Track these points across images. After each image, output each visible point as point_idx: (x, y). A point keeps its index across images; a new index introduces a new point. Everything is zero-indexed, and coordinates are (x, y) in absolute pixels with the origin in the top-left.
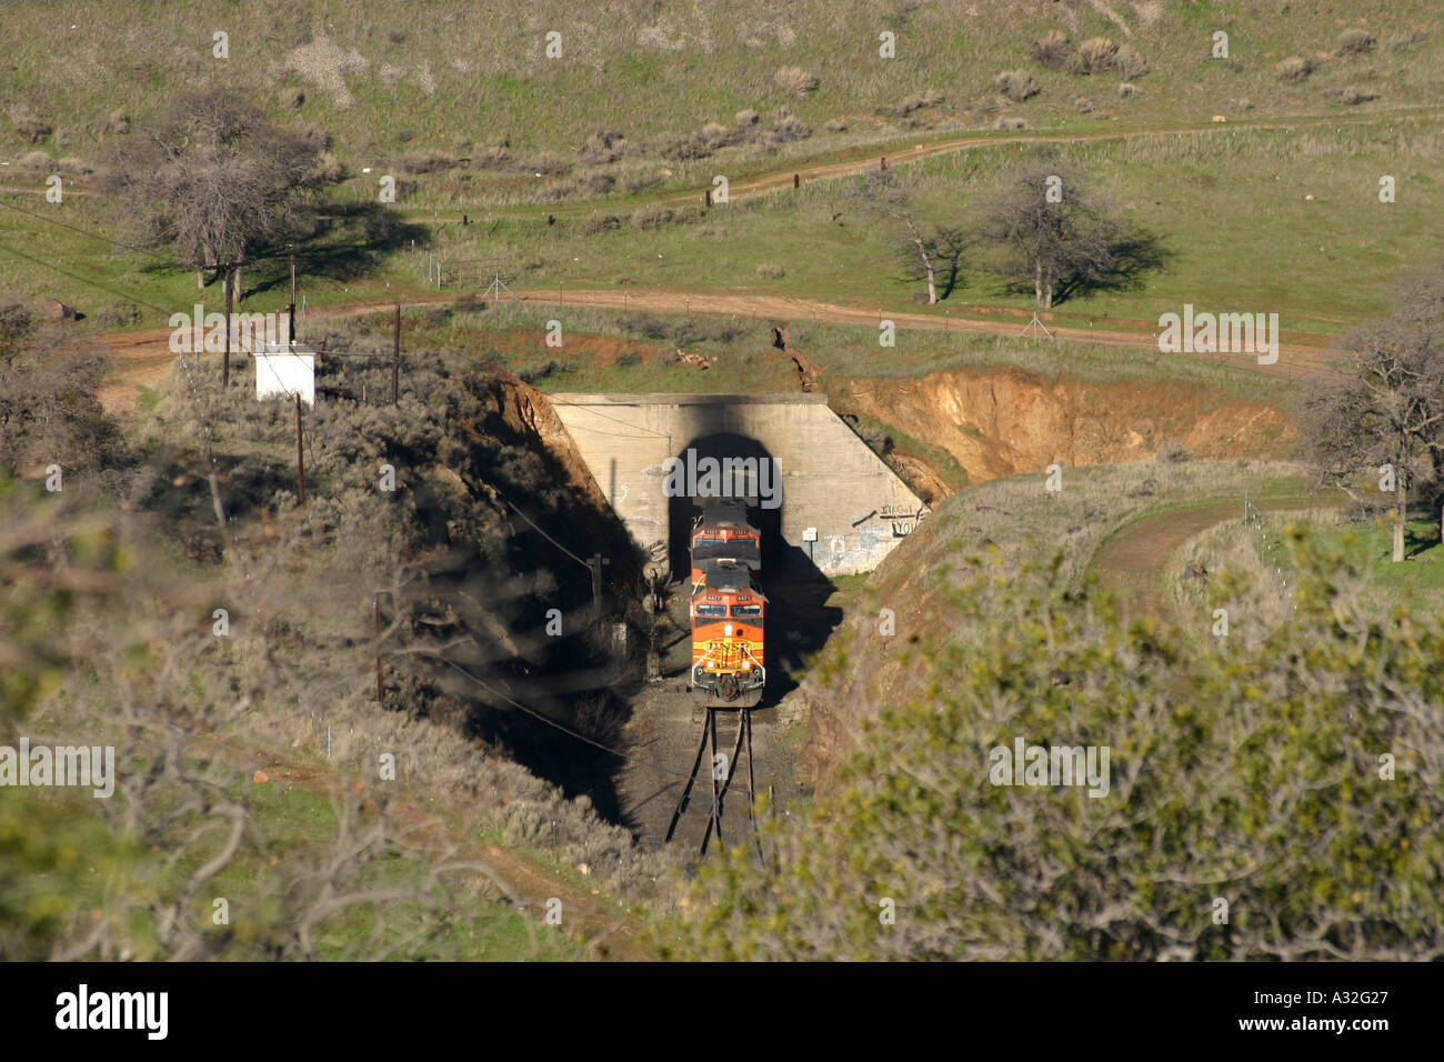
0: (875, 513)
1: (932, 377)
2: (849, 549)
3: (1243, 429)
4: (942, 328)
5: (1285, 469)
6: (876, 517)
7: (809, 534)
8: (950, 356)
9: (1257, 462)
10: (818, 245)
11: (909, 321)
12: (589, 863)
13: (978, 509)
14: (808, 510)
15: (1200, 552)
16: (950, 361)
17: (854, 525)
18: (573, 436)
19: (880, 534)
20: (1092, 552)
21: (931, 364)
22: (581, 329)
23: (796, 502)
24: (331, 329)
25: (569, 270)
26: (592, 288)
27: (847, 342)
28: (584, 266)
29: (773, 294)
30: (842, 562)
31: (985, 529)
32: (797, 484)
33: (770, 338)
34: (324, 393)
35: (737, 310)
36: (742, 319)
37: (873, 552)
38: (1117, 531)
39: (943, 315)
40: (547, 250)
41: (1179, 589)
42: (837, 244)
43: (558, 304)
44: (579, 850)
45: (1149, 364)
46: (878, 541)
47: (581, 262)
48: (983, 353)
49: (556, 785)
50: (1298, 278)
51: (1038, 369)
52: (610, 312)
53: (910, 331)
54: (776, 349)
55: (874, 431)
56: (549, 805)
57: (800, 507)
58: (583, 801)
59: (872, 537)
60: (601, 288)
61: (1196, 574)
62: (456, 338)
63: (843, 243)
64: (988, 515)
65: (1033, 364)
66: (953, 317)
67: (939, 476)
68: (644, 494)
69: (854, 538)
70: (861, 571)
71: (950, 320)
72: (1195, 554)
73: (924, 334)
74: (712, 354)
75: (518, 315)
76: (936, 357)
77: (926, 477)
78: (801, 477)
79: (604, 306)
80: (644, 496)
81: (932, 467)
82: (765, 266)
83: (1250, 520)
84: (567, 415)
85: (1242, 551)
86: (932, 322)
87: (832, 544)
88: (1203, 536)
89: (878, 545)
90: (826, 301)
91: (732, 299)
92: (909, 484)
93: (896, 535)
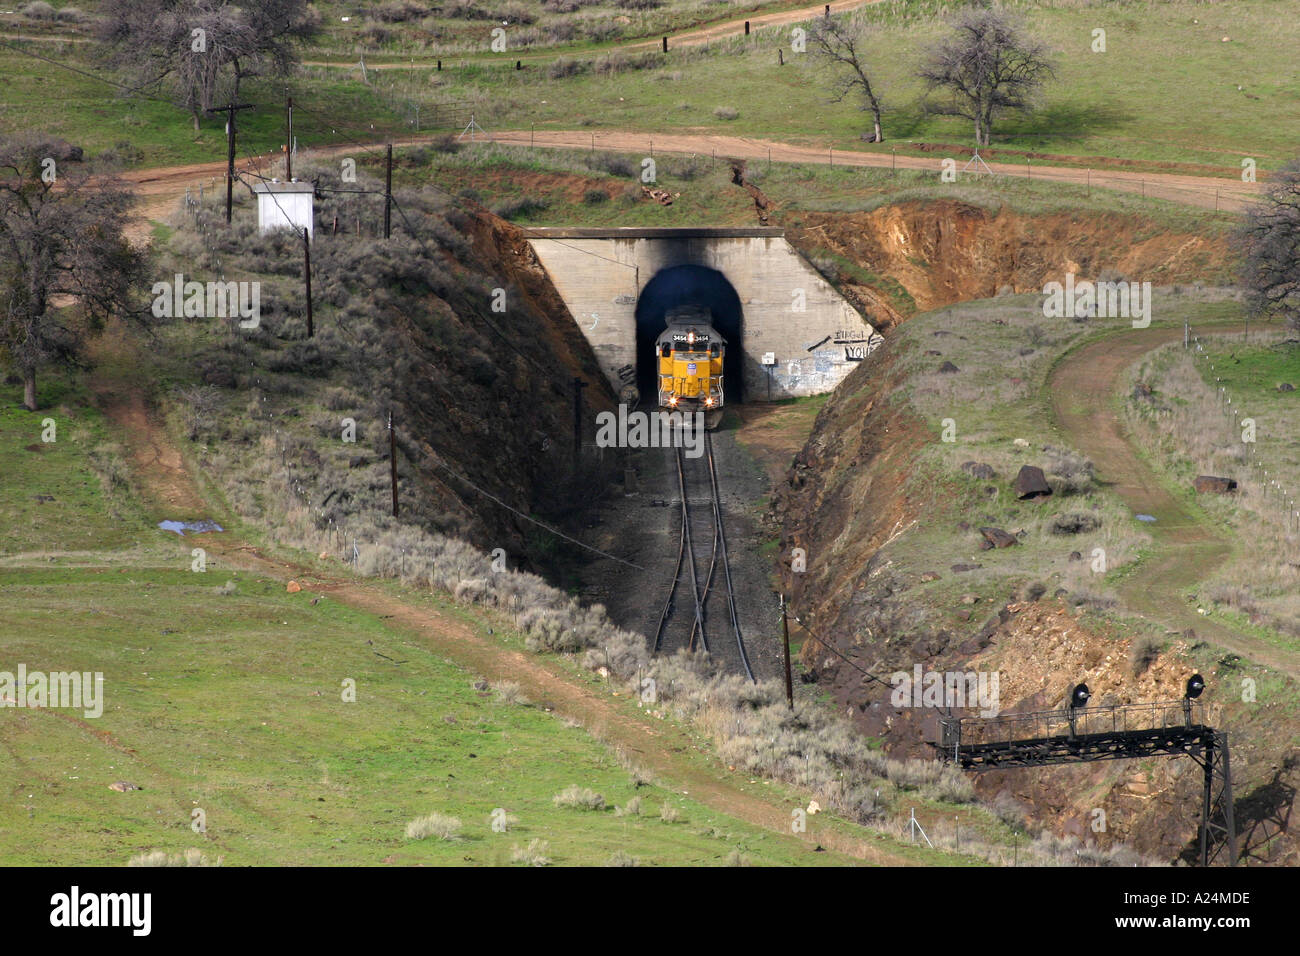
0: (829, 338)
1: (880, 211)
2: (805, 372)
3: (1173, 258)
4: (888, 165)
5: (1216, 296)
6: (829, 342)
7: (768, 359)
8: (898, 190)
9: (1191, 288)
10: (768, 88)
11: (857, 159)
12: (609, 668)
13: (936, 334)
14: (765, 336)
15: (1148, 372)
16: (897, 195)
17: (810, 350)
18: (547, 267)
19: (835, 358)
20: (1045, 373)
21: (880, 199)
22: (551, 167)
23: (755, 328)
24: (321, 168)
25: (538, 112)
26: (560, 128)
27: (800, 179)
28: (551, 109)
29: (729, 134)
30: (799, 385)
31: (945, 352)
32: (756, 312)
33: (729, 174)
34: (319, 225)
35: (697, 150)
36: (702, 158)
37: (828, 374)
38: (1066, 354)
39: (889, 153)
40: (515, 94)
41: (1131, 407)
42: (786, 86)
43: (529, 144)
44: (600, 656)
45: (1084, 197)
46: (831, 364)
47: (549, 105)
48: (928, 188)
49: (571, 595)
50: (1219, 115)
51: (982, 203)
52: (578, 151)
53: (858, 168)
54: (735, 186)
55: (828, 261)
56: (566, 613)
57: (758, 334)
58: (598, 609)
59: (825, 360)
60: (569, 128)
61: (1145, 394)
62: (436, 175)
63: (793, 85)
64: (946, 340)
65: (976, 198)
66: (899, 154)
67: (888, 303)
68: (613, 321)
69: (808, 362)
70: (816, 392)
71: (898, 158)
72: (1142, 375)
73: (872, 170)
74: (676, 190)
75: (494, 155)
76: (884, 193)
77: (878, 304)
78: (761, 305)
79: (573, 146)
80: (613, 323)
81: (882, 295)
82: (720, 107)
83: (1191, 342)
84: (541, 247)
85: (1185, 371)
86: (878, 160)
87: (789, 367)
88: (1147, 357)
89: (832, 369)
90: (779, 141)
91: (691, 138)
92: (861, 311)
93: (849, 359)
